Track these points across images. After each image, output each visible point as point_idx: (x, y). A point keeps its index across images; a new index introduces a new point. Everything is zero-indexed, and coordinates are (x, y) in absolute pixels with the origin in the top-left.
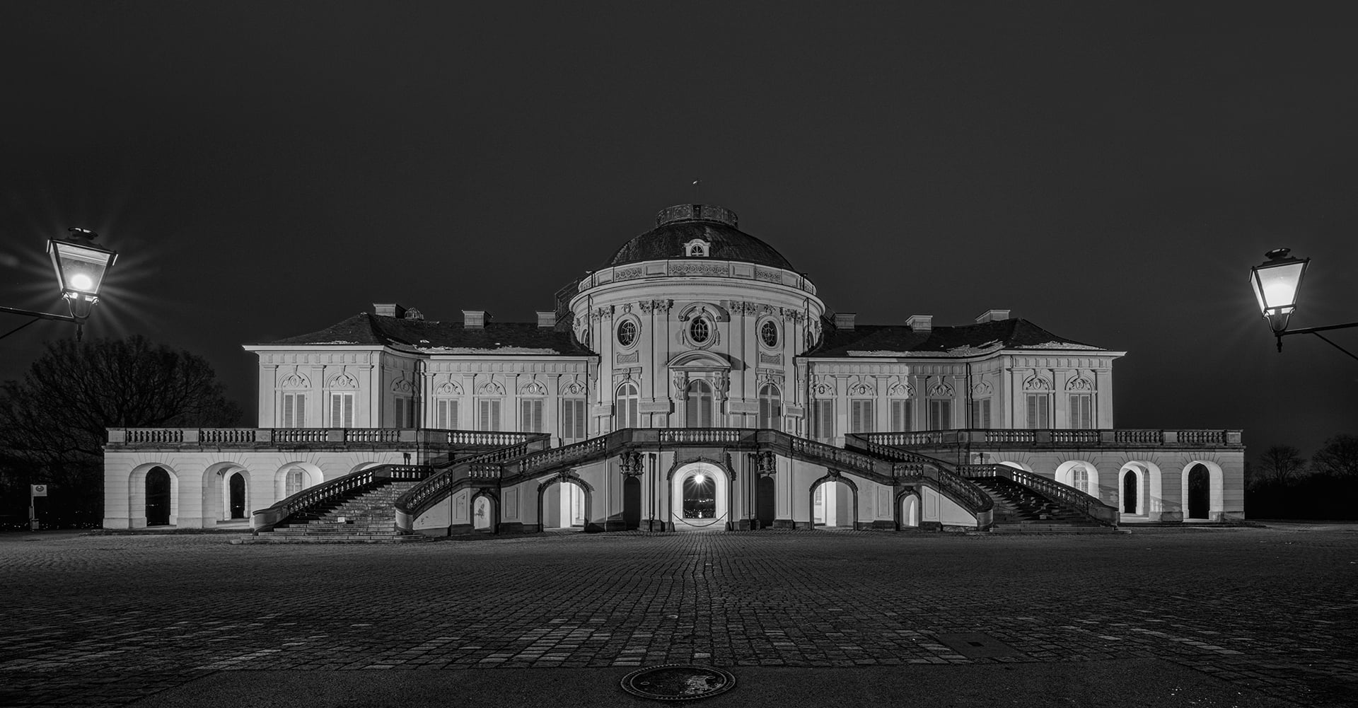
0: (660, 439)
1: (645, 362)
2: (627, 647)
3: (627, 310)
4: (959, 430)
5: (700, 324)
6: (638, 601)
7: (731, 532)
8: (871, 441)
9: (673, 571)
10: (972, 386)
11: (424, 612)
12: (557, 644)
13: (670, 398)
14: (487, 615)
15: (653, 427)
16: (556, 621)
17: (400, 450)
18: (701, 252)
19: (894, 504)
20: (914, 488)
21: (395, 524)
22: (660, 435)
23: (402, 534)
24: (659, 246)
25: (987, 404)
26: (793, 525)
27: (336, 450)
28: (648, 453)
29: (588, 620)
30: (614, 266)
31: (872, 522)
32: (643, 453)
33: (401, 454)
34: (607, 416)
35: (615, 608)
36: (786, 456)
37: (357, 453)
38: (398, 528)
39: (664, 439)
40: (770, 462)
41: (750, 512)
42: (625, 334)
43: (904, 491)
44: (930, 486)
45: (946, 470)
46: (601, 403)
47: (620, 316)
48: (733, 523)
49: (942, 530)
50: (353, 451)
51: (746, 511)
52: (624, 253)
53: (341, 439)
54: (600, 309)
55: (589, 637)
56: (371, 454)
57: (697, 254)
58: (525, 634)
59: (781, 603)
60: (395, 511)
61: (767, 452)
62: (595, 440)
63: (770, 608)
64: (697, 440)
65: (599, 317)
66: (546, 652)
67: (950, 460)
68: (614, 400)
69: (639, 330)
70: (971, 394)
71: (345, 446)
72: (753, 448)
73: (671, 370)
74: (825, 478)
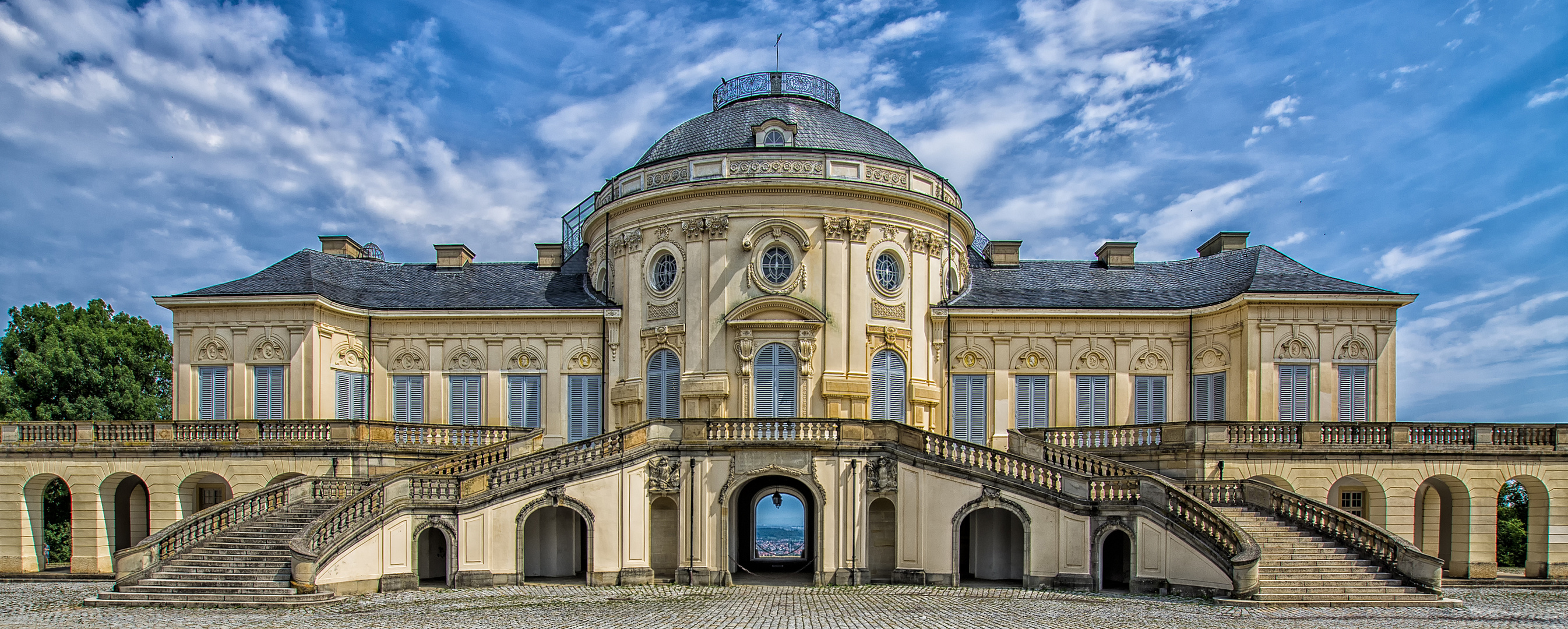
0: (708, 435)
1: (690, 318)
3: (664, 235)
4: (1188, 424)
5: (777, 254)
8: (1049, 440)
13: (729, 373)
17: (328, 454)
18: (780, 141)
19: (1092, 545)
20: (1125, 521)
22: (709, 430)
24: (716, 134)
25: (1219, 382)
26: (926, 578)
27: (249, 454)
28: (689, 458)
30: (645, 168)
32: (682, 458)
33: (329, 460)
34: (633, 402)
36: (914, 465)
37: (275, 459)
39: (715, 435)
40: (889, 475)
42: (661, 272)
43: (1105, 525)
44: (1149, 517)
46: (624, 381)
47: (654, 245)
50: (270, 456)
52: (662, 149)
53: (255, 437)
54: (623, 235)
56: (292, 460)
57: (774, 144)
61: (884, 458)
62: (603, 438)
64: (768, 438)
65: (622, 248)
67: (1175, 472)
68: (644, 377)
69: (682, 266)
71: (259, 449)
72: (860, 451)
73: (731, 329)
74: (978, 501)
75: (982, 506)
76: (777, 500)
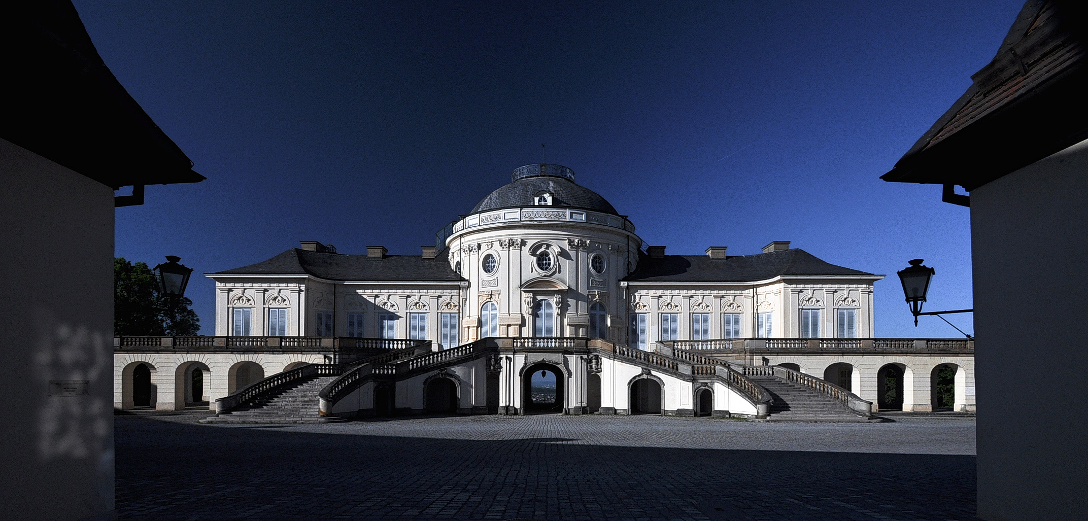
0: (514, 345)
1: (503, 286)
2: (493, 507)
3: (490, 246)
4: (746, 339)
5: (544, 257)
6: (499, 473)
7: (567, 416)
8: (676, 347)
9: (523, 450)
10: (757, 303)
11: (357, 480)
12: (448, 504)
13: (522, 314)
14: (399, 483)
15: (509, 336)
16: (446, 487)
17: (321, 353)
18: (546, 201)
19: (693, 396)
20: (709, 384)
21: (319, 409)
22: (514, 342)
23: (324, 416)
24: (514, 197)
25: (769, 318)
26: (615, 411)
27: (274, 353)
28: (504, 356)
29: (466, 487)
30: (480, 213)
31: (676, 409)
32: (501, 356)
33: (322, 356)
34: (474, 327)
35: (483, 478)
36: (609, 359)
37: (290, 355)
38: (321, 412)
39: (517, 345)
40: (597, 364)
41: (581, 401)
42: (488, 264)
43: (701, 386)
44: (721, 383)
45: (733, 371)
46: (470, 316)
47: (484, 251)
48: (569, 409)
49: (730, 416)
50: (287, 354)
51: (579, 401)
52: (488, 202)
53: (277, 344)
54: (469, 245)
55: (468, 500)
56: (300, 355)
57: (543, 203)
58: (427, 496)
59: (596, 476)
60: (319, 399)
61: (595, 355)
62: (465, 346)
63: (588, 481)
64: (542, 346)
65: (468, 252)
66: (442, 509)
67: (739, 362)
68: (479, 315)
69: (499, 262)
70: (757, 310)
71: (281, 350)
72: (584, 353)
73: (522, 292)
74: (639, 376)
75: (641, 377)
76: (544, 374)
